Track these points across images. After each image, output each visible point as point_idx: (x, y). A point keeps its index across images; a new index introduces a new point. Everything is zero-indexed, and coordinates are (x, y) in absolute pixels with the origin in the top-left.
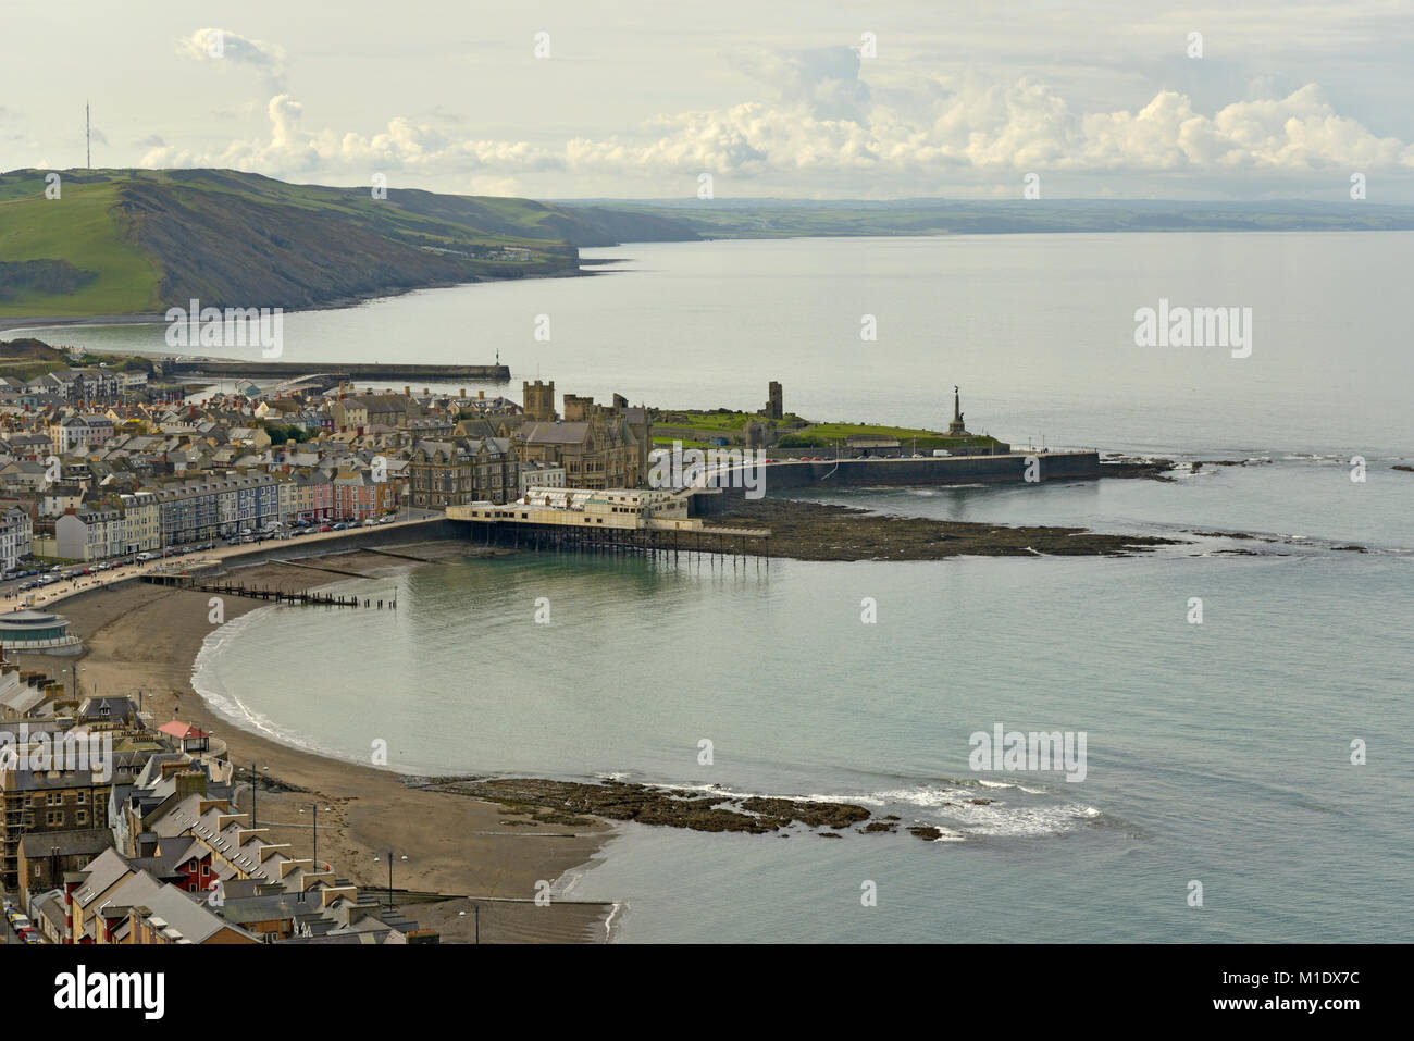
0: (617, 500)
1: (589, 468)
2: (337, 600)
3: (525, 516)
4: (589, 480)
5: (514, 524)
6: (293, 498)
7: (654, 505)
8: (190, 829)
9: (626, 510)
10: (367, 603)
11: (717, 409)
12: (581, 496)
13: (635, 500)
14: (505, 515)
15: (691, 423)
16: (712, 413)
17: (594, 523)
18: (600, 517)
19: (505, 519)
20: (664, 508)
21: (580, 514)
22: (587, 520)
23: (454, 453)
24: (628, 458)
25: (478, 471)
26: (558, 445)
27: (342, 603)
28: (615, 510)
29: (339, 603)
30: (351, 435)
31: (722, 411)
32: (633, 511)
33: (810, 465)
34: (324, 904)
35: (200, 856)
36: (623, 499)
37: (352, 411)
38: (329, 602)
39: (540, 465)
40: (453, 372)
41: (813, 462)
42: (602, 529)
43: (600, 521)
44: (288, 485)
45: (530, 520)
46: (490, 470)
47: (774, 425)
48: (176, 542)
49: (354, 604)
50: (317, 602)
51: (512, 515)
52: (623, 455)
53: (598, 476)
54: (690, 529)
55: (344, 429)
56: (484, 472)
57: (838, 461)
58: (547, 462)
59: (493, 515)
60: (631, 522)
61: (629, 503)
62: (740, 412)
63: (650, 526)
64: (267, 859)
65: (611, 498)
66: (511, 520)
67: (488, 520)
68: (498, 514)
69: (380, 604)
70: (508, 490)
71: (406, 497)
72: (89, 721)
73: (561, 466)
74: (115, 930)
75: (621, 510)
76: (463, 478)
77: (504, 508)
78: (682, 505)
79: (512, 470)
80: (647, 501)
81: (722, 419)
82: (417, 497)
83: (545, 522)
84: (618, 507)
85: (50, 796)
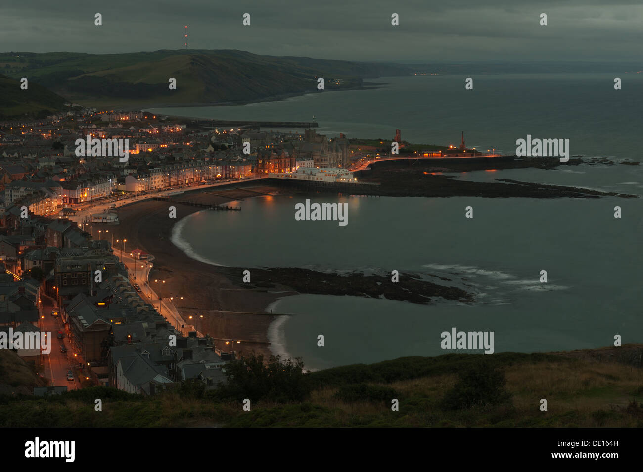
1: (322, 160)
3: (295, 177)
4: (322, 164)
7: (341, 174)
8: (109, 286)
9: (330, 176)
13: (334, 172)
17: (319, 180)
19: (289, 178)
20: (345, 175)
21: (315, 177)
22: (317, 179)
24: (338, 157)
25: (281, 161)
26: (312, 152)
28: (326, 176)
32: (333, 176)
35: (110, 296)
36: (330, 171)
39: (304, 159)
40: (291, 124)
43: (321, 179)
45: (297, 179)
46: (285, 160)
52: (335, 156)
53: (325, 163)
54: (353, 182)
56: (283, 161)
57: (418, 158)
58: (307, 158)
60: (332, 180)
61: (332, 173)
63: (338, 181)
65: (326, 171)
66: (291, 178)
68: (286, 177)
70: (292, 168)
71: (256, 170)
73: (312, 159)
78: (351, 174)
80: (338, 172)
82: (259, 170)
83: (303, 179)
84: (328, 174)
85: (73, 274)
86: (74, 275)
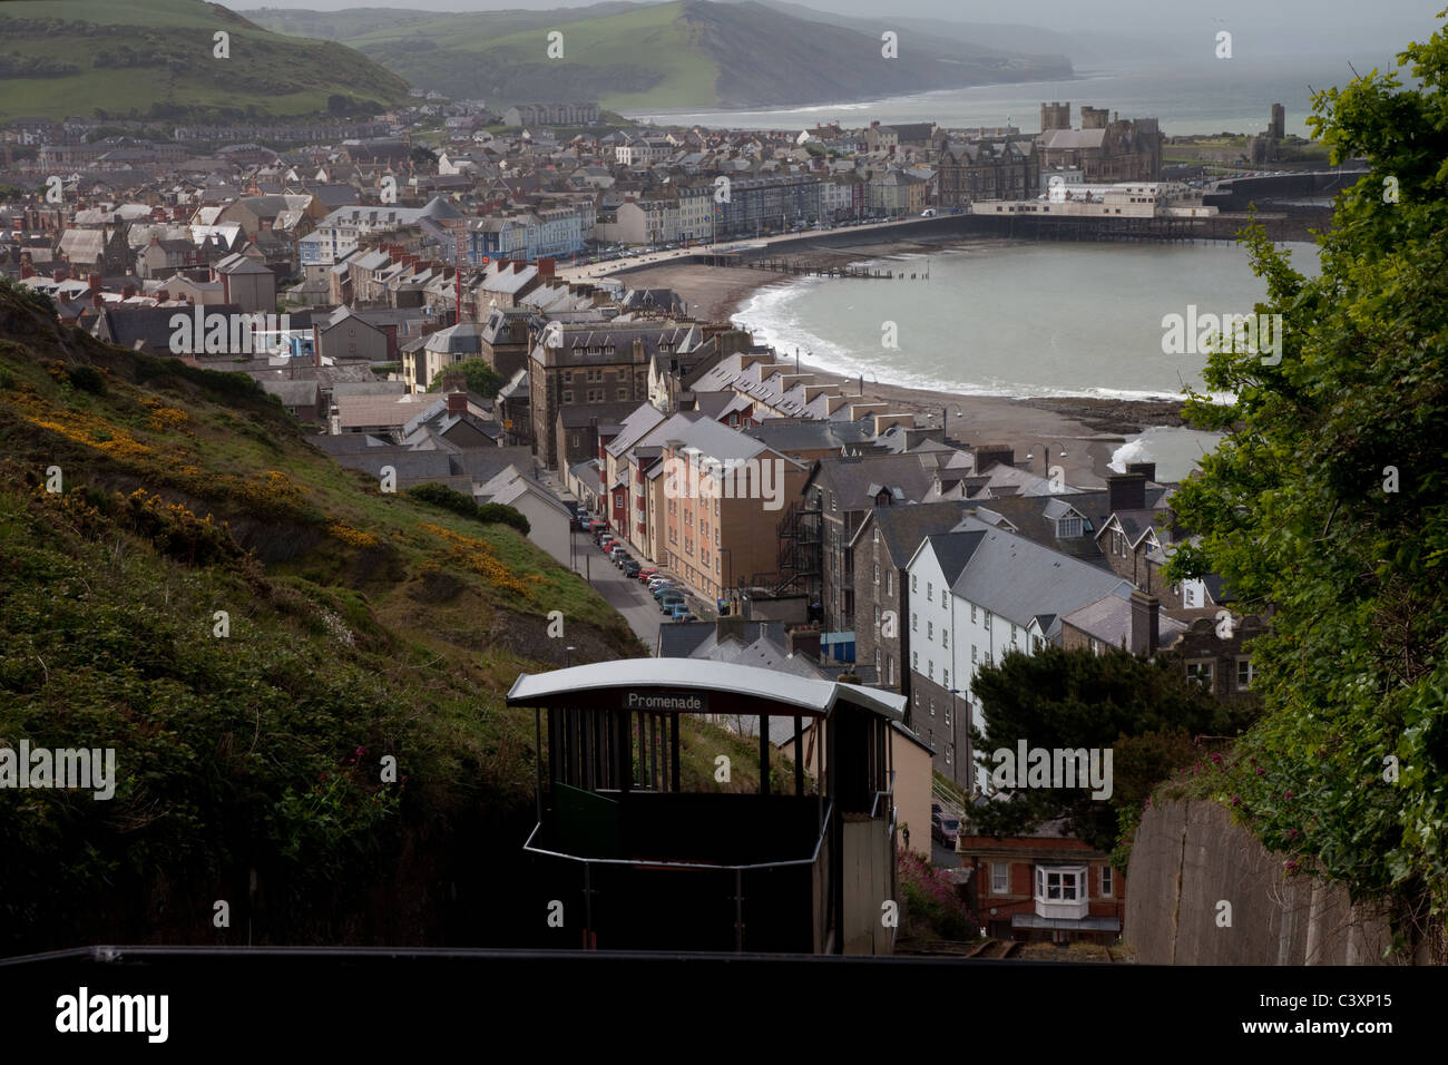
0: (1135, 191)
1: (1106, 170)
2: (873, 274)
3: (1046, 210)
4: (1105, 181)
5: (1036, 217)
6: (832, 197)
7: (1169, 196)
8: (730, 385)
9: (1144, 200)
10: (902, 276)
11: (1220, 133)
12: (1098, 190)
13: (1153, 190)
14: (1028, 209)
15: (1197, 144)
16: (1215, 137)
17: (1112, 214)
18: (1118, 207)
19: (1028, 213)
20: (1181, 198)
21: (1100, 205)
22: (1107, 211)
23: (980, 155)
25: (1002, 172)
26: (1077, 150)
27: (878, 277)
28: (1133, 200)
29: (875, 277)
30: (883, 153)
31: (1225, 135)
32: (1150, 200)
33: (1313, 176)
34: (877, 432)
35: (740, 409)
36: (1141, 190)
37: (884, 136)
38: (866, 276)
39: (1059, 168)
41: (1315, 173)
42: (1119, 218)
43: (1118, 211)
44: (827, 185)
45: (1053, 213)
46: (1013, 171)
47: (1277, 143)
48: (725, 234)
49: (889, 277)
50: (854, 275)
51: (1034, 209)
52: (1136, 161)
53: (1114, 179)
54: (1207, 216)
55: (877, 148)
56: (1007, 173)
57: (1340, 172)
58: (1066, 165)
59: (1016, 209)
60: (1147, 211)
61: (1147, 194)
62: (1242, 135)
63: (1168, 214)
64: (812, 400)
65: (1129, 190)
66: (1034, 213)
67: (1012, 213)
68: (1021, 208)
69: (914, 276)
70: (1030, 190)
71: (936, 197)
72: (632, 310)
73: (1079, 169)
74: (649, 470)
75: (1139, 200)
76: (989, 178)
77: (1027, 204)
79: (1033, 172)
80: (1164, 192)
81: (1224, 141)
82: (945, 197)
83: (1066, 214)
84: (1136, 198)
85: (591, 373)
86: (595, 375)
